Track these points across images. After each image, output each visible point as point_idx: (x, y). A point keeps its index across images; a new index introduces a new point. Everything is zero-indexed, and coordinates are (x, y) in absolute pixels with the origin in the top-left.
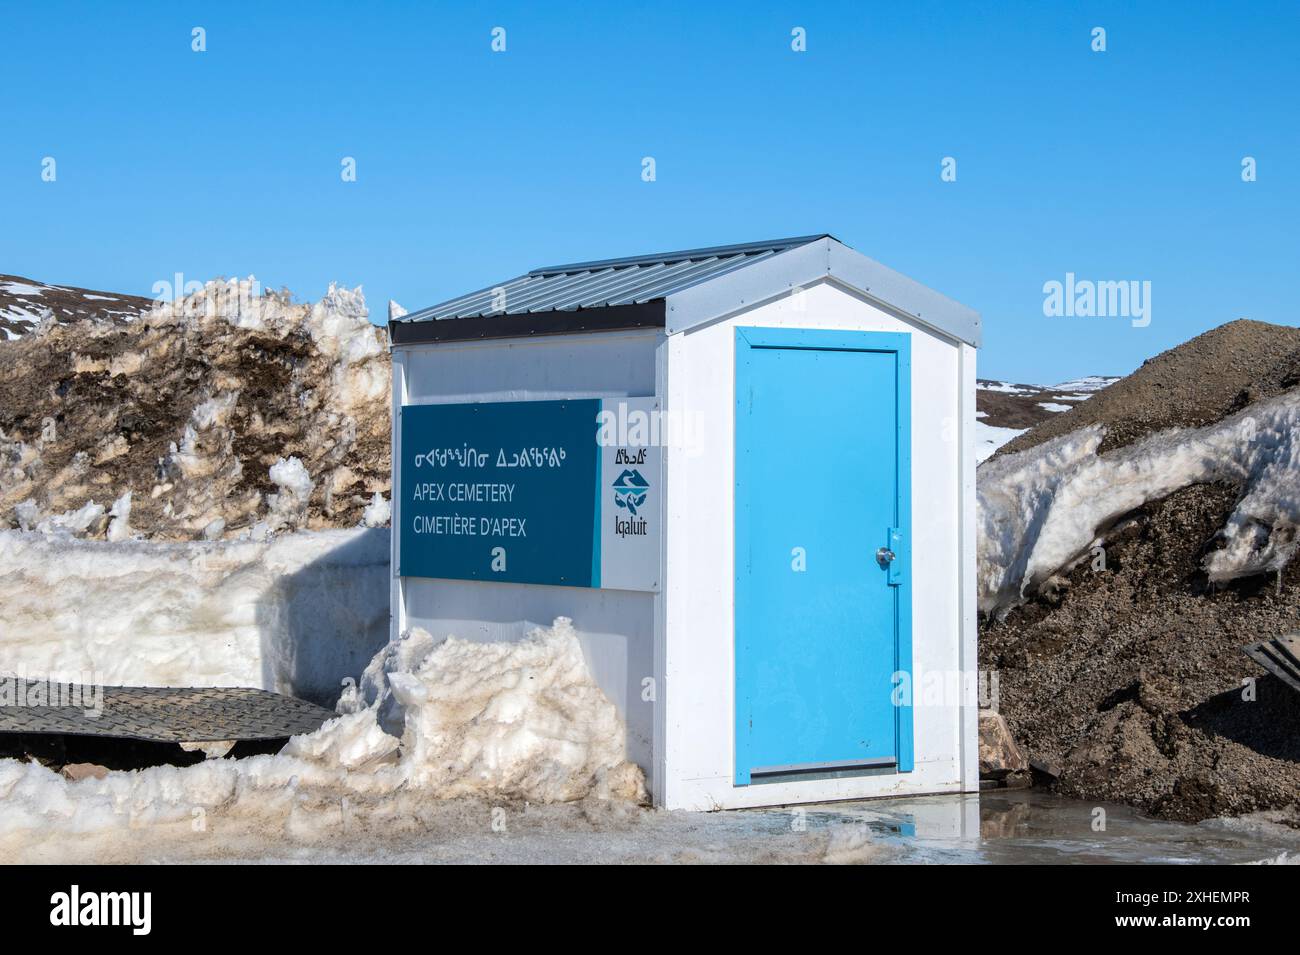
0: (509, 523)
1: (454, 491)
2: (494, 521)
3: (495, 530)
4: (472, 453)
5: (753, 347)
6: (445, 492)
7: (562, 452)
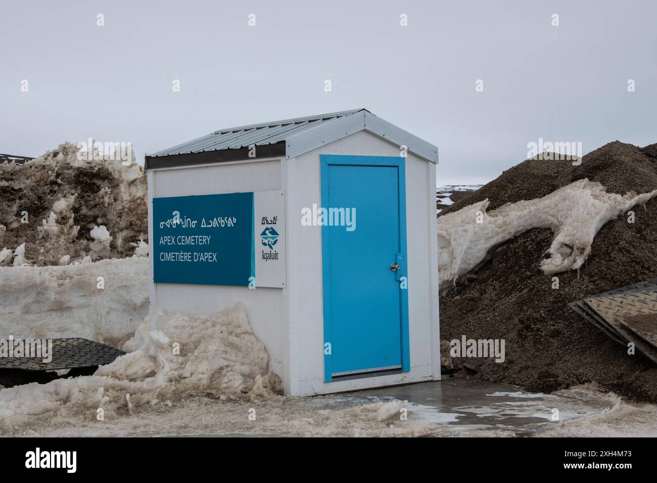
0: (208, 255)
1: (180, 240)
2: (200, 254)
3: (201, 259)
4: (189, 221)
5: (329, 165)
6: (175, 240)
7: (234, 219)
